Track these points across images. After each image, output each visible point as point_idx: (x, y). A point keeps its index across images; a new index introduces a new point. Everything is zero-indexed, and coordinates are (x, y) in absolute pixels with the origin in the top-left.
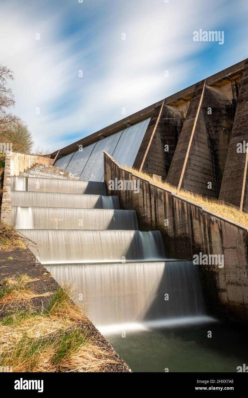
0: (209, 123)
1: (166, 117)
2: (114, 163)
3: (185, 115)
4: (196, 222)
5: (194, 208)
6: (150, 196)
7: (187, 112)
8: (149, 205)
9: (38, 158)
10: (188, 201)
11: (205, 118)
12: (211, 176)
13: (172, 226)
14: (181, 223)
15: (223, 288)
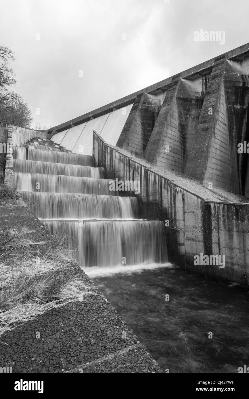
0: (181, 111)
1: (146, 104)
2: (101, 140)
3: (162, 103)
4: (164, 191)
5: (164, 180)
6: (130, 169)
7: (164, 100)
8: (128, 176)
9: (37, 132)
10: (160, 174)
11: (178, 107)
12: (180, 155)
13: (146, 194)
14: (153, 192)
15: (182, 243)
